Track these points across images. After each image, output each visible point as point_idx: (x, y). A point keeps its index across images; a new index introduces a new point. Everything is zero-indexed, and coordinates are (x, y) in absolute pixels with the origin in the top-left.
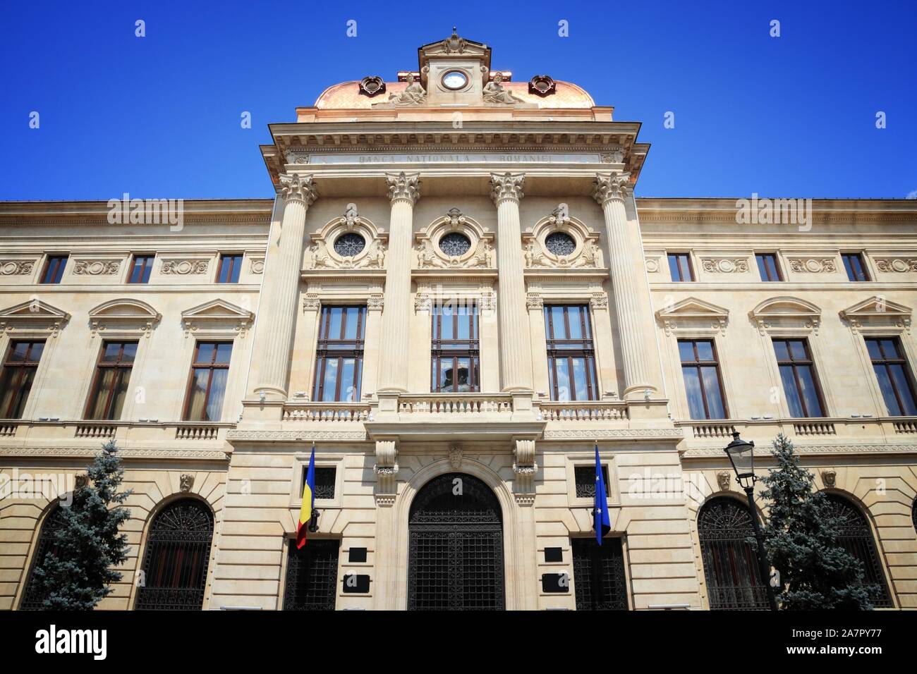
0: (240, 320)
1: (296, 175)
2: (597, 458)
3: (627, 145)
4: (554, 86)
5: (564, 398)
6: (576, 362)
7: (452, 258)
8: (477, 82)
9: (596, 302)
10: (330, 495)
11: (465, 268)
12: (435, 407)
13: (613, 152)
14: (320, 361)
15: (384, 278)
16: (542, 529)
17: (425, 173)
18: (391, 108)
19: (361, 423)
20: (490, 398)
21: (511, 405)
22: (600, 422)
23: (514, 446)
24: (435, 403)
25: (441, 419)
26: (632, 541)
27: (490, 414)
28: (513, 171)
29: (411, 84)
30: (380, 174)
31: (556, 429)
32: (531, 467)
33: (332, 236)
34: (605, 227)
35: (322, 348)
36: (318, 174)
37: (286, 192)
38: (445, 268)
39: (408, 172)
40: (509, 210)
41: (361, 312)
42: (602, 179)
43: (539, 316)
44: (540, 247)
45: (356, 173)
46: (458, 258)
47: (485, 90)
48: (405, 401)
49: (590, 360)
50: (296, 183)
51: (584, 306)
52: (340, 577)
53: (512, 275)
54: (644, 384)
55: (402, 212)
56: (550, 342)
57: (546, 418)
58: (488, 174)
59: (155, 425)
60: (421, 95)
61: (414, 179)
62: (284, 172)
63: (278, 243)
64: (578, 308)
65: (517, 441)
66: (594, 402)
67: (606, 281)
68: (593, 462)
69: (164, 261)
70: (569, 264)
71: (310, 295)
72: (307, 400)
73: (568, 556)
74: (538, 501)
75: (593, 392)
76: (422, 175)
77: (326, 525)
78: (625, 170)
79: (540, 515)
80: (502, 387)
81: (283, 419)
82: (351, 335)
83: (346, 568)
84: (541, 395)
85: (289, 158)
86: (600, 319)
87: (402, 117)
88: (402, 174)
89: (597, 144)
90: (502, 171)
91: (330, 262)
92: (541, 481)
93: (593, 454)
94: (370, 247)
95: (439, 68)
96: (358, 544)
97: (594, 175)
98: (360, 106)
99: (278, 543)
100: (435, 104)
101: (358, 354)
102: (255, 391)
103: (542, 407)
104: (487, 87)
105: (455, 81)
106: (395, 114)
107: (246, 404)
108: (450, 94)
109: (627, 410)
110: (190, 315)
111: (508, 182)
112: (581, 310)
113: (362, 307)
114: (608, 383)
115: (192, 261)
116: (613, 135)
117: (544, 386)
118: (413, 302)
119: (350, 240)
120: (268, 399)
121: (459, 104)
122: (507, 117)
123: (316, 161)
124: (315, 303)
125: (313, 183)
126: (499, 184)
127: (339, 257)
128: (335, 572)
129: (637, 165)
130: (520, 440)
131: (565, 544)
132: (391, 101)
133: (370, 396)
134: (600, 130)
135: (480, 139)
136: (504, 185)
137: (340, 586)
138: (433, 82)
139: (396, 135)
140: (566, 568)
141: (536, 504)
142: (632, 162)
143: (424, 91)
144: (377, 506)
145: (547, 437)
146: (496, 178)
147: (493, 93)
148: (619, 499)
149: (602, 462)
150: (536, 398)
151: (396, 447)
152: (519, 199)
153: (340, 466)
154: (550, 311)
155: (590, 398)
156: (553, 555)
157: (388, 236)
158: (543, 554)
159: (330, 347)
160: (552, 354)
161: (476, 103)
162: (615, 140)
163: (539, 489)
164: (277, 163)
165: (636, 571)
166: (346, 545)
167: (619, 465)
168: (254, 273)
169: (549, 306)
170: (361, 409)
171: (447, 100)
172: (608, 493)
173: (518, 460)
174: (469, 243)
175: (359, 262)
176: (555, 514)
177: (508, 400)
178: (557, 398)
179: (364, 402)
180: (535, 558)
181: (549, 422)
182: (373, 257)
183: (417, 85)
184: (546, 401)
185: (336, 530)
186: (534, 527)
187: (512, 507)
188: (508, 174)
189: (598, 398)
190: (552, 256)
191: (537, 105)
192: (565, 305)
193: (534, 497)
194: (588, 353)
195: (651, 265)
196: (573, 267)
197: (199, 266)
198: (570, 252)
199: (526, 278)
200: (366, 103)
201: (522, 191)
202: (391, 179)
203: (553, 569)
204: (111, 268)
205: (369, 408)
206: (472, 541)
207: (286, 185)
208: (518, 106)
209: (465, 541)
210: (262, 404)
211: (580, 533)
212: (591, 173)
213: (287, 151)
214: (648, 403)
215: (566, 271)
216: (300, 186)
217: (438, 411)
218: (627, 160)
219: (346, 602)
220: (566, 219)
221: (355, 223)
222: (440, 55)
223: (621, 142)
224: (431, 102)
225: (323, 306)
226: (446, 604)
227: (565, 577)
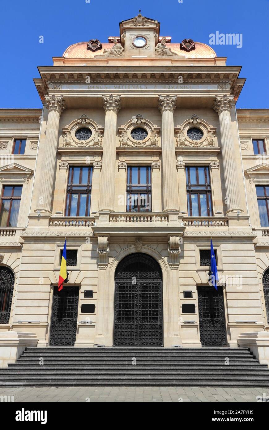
0: (26, 174)
1: (53, 96)
2: (212, 246)
3: (233, 79)
4: (194, 45)
5: (195, 216)
6: (201, 196)
7: (138, 141)
8: (152, 43)
9: (213, 165)
10: (75, 264)
11: (144, 146)
12: (128, 219)
13: (225, 83)
14: (69, 195)
15: (102, 152)
16: (183, 281)
17: (123, 95)
18: (105, 58)
19: (90, 227)
20: (157, 215)
21: (168, 218)
22: (214, 227)
23: (169, 239)
24: (128, 217)
25: (131, 225)
26: (228, 289)
27: (156, 223)
28: (171, 94)
29: (116, 44)
30: (99, 95)
31: (191, 231)
32: (178, 250)
33: (74, 130)
34: (219, 125)
35: (69, 188)
36: (66, 95)
37: (49, 105)
38: (134, 146)
39: (114, 94)
40: (168, 116)
41: (90, 170)
42: (219, 99)
43: (182, 173)
44: (184, 136)
45: (87, 95)
46: (141, 141)
47: (156, 48)
48: (113, 216)
49: (209, 195)
50: (54, 100)
51: (207, 167)
52: (80, 305)
53: (169, 149)
54: (237, 208)
55: (111, 116)
56: (189, 186)
57: (185, 225)
58: (157, 96)
60: (121, 51)
61: (118, 98)
62: (47, 94)
63: (45, 133)
64: (203, 168)
65: (170, 237)
66: (211, 217)
67: (219, 154)
68: (210, 248)
70: (199, 145)
71: (63, 161)
72: (62, 216)
73: (195, 295)
74: (181, 267)
75: (210, 210)
76: (122, 96)
77: (72, 279)
78: (231, 94)
79: (182, 274)
80: (163, 209)
81: (49, 225)
82: (84, 182)
83: (82, 300)
84: (183, 213)
85: (49, 86)
86: (215, 174)
87: (111, 64)
88: (111, 96)
89: (217, 79)
90: (165, 94)
91: (73, 143)
92: (182, 257)
93: (209, 244)
94: (94, 135)
95: (131, 35)
96: (89, 288)
97: (214, 96)
98: (88, 57)
99: (48, 288)
100: (129, 56)
101: (89, 192)
102: (35, 211)
103: (183, 219)
104: (157, 46)
105: (140, 43)
106: (107, 61)
107: (30, 218)
108: (137, 50)
109: (227, 222)
111: (168, 100)
112: (205, 169)
113: (90, 167)
114: (218, 208)
116: (226, 74)
117: (184, 209)
118: (117, 165)
119: (84, 132)
120: (42, 215)
121: (142, 56)
122: (168, 64)
123: (65, 88)
124: (65, 165)
125: (63, 100)
126: (163, 101)
127: (78, 141)
128: (77, 303)
129: (238, 91)
130: (172, 236)
131: (194, 289)
132: (105, 54)
133: (94, 213)
134: (218, 71)
135: (153, 76)
136: (165, 102)
137: (80, 309)
138: (127, 44)
139: (108, 73)
140: (194, 300)
141: (179, 269)
142: (235, 89)
143: (123, 49)
144: (98, 269)
145: (186, 235)
146: (161, 98)
147: (160, 50)
148: (222, 267)
149: (214, 248)
150: (180, 215)
151: (108, 240)
152: (174, 109)
153: (79, 249)
154: (189, 170)
155: (209, 215)
156: (188, 294)
157: (104, 129)
158: (183, 294)
159: (74, 188)
160: (189, 192)
161: (151, 55)
162: (226, 76)
163: (181, 261)
164: (43, 89)
165: (230, 303)
166: (83, 289)
167: (223, 249)
168: (33, 149)
169: (188, 167)
170: (90, 220)
171: (135, 54)
172: (217, 264)
173: (171, 246)
174: (147, 133)
175: (89, 143)
176: (189, 274)
177: (165, 216)
178: (191, 215)
179: (92, 216)
180: (179, 296)
181: (187, 227)
182: (96, 141)
183: (119, 45)
184: (185, 216)
185: (78, 282)
186: (178, 280)
187: (167, 270)
188: (168, 96)
189: (213, 215)
190: (191, 140)
191: (185, 56)
192: (197, 167)
193: (179, 265)
194: (208, 192)
195: (243, 146)
196: (202, 146)
197: (3, 146)
198: (200, 138)
199: (176, 152)
200: (91, 55)
201: (175, 105)
202: (105, 98)
203: (188, 301)
205: (94, 220)
206: (147, 287)
207: (49, 101)
208: (174, 57)
209: (143, 287)
210: (39, 218)
211: (202, 284)
212: (213, 95)
213: (49, 82)
214: (238, 218)
215: (197, 149)
216: (56, 102)
217: (130, 221)
218: (232, 88)
219: (82, 318)
220: (199, 120)
221: (86, 122)
222: (131, 27)
223: (230, 77)
224: (126, 55)
225: (70, 167)
226: (133, 318)
227: (194, 305)
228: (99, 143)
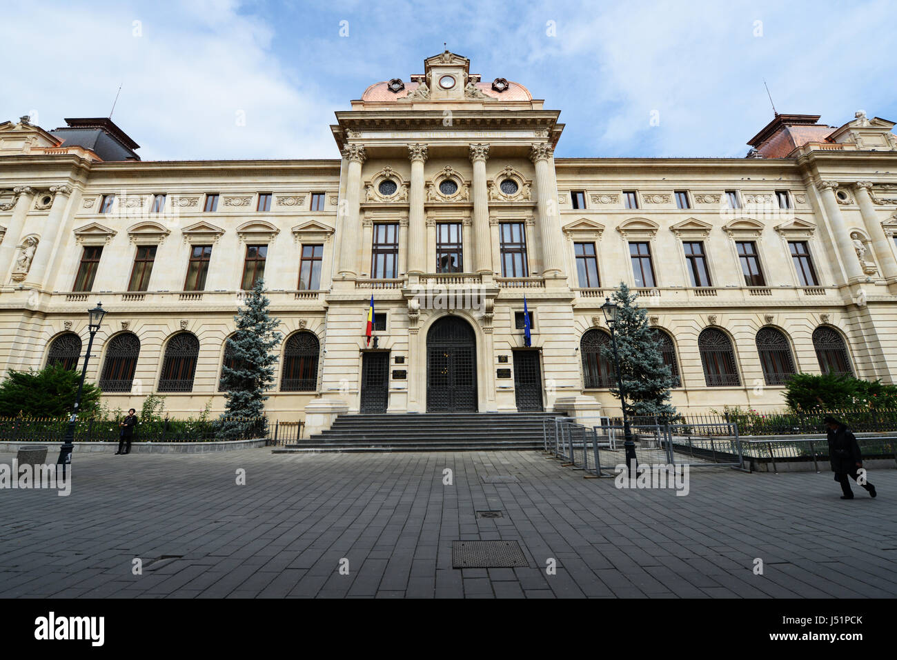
0: (326, 233)
1: (354, 145)
2: (526, 308)
3: (551, 125)
4: (508, 85)
5: (510, 276)
6: (516, 255)
7: (447, 196)
8: (461, 83)
9: (528, 222)
10: (384, 329)
11: (454, 201)
12: (439, 281)
13: (542, 130)
14: (374, 255)
15: (409, 208)
16: (497, 345)
17: (432, 144)
18: (409, 101)
19: (399, 290)
20: (469, 276)
21: (481, 279)
22: (530, 289)
24: (438, 278)
26: (545, 352)
28: (483, 142)
29: (420, 84)
30: (403, 144)
31: (505, 293)
32: (492, 313)
33: (377, 183)
34: (535, 176)
35: (374, 248)
36: (368, 144)
37: (349, 155)
38: (443, 201)
39: (421, 143)
40: (480, 165)
41: (396, 227)
42: (535, 147)
43: (496, 230)
44: (497, 190)
45: (390, 143)
46: (450, 196)
47: (466, 89)
48: (423, 277)
49: (524, 255)
50: (354, 150)
51: (521, 223)
52: (391, 370)
53: (481, 205)
54: (555, 268)
55: (418, 166)
56: (503, 244)
57: (500, 286)
58: (468, 145)
59: (282, 292)
60: (427, 92)
61: (425, 147)
62: (347, 143)
63: (346, 186)
64: (518, 225)
66: (526, 278)
67: (535, 208)
68: (523, 310)
69: (278, 197)
70: (514, 199)
71: (366, 218)
72: (368, 278)
73: (511, 360)
74: (496, 331)
75: (525, 271)
76: (429, 145)
77: (383, 344)
78: (549, 141)
79: (496, 338)
80: (475, 270)
81: (356, 288)
82: (391, 240)
83: (394, 367)
84: (497, 274)
85: (349, 133)
86: (530, 229)
87: (416, 108)
88: (417, 144)
89: (533, 125)
90: (476, 142)
91: (377, 199)
92: (497, 320)
93: (523, 305)
94: (400, 190)
95: (438, 74)
96: (400, 354)
97: (530, 145)
98: (389, 100)
99: (357, 354)
100: (436, 98)
101: (395, 252)
102: (339, 273)
103: (498, 281)
104: (467, 87)
105: (447, 83)
106: (412, 104)
107: (334, 280)
108: (445, 92)
109: (544, 282)
110: (297, 230)
111: (479, 149)
112: (520, 225)
113: (396, 224)
114: (533, 268)
115: (295, 198)
116: (543, 119)
117: (498, 269)
119: (388, 185)
120: (348, 277)
121: (450, 99)
122: (479, 107)
123: (365, 135)
124: (369, 223)
125: (365, 150)
126: (474, 151)
127: (382, 195)
128: (388, 369)
129: (556, 138)
131: (510, 354)
132: (408, 97)
133: (403, 275)
134: (535, 115)
135: (463, 122)
136: (477, 151)
137: (391, 376)
138: (434, 84)
139: (414, 119)
140: (510, 365)
141: (494, 333)
142: (553, 136)
143: (428, 90)
144: (409, 334)
145: (500, 297)
146: (473, 147)
147: (471, 91)
148: (539, 330)
149: (529, 310)
150: (494, 276)
152: (486, 160)
153: (388, 313)
154: (502, 226)
155: (524, 276)
156: (503, 359)
157: (410, 182)
158: (498, 358)
159: (379, 248)
160: (503, 251)
161: (460, 98)
162: (544, 122)
163: (496, 324)
164: (341, 137)
165: (546, 368)
166: (393, 355)
167: (539, 311)
168: (332, 204)
169: (502, 223)
170: (398, 282)
171: (443, 96)
172: (532, 327)
174: (457, 187)
175: (394, 198)
176: (505, 338)
177: (479, 277)
178: (505, 276)
179: (400, 278)
180: (493, 361)
181: (501, 288)
182: (402, 195)
183: (424, 85)
184: (500, 277)
185: (388, 348)
186: (493, 344)
187: (481, 334)
188: (480, 144)
189: (528, 276)
190: (504, 194)
191: (497, 99)
192: (511, 223)
193: (492, 329)
194: (523, 251)
195: (561, 199)
196: (516, 201)
197: (300, 201)
198: (514, 192)
199: (489, 207)
200: (393, 97)
201: (488, 155)
202: (411, 148)
203: (503, 366)
204: (246, 202)
205: (403, 282)
206: (460, 352)
207: (349, 151)
208: (486, 100)
209: (457, 352)
210: (343, 280)
211: (517, 348)
212: (528, 143)
213: (347, 129)
214: (555, 278)
215: (512, 203)
216: (357, 152)
217: (441, 283)
218: (550, 135)
219: (394, 384)
220: (513, 172)
221: (390, 175)
222: (438, 64)
223: (548, 123)
224: (433, 98)
225: (374, 224)
226: (446, 384)
227: (509, 370)
228: (406, 198)
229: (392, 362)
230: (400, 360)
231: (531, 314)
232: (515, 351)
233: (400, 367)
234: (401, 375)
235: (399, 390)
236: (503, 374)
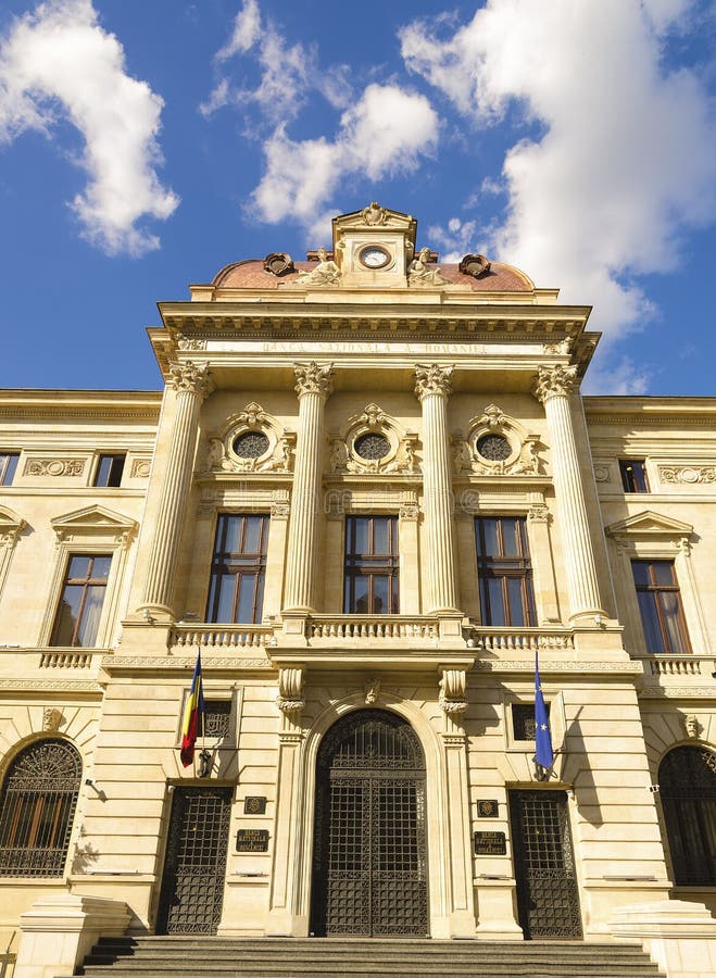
0: (120, 530)
1: (189, 362)
2: (538, 694)
3: (575, 334)
4: (489, 267)
7: (370, 462)
8: (400, 259)
9: (535, 514)
10: (224, 733)
11: (384, 473)
12: (348, 631)
13: (558, 341)
14: (215, 577)
15: (291, 483)
16: (474, 777)
17: (341, 364)
19: (262, 648)
20: (413, 621)
21: (438, 629)
22: (543, 652)
23: (440, 677)
24: (349, 626)
25: (355, 644)
26: (580, 795)
27: (411, 639)
28: (441, 362)
29: (324, 261)
30: (286, 362)
32: (461, 703)
33: (231, 435)
34: (545, 428)
35: (217, 562)
36: (217, 362)
37: (178, 382)
38: (361, 472)
39: (320, 361)
40: (435, 408)
41: (263, 522)
42: (545, 372)
44: (471, 451)
45: (260, 362)
46: (376, 462)
47: (410, 268)
48: (314, 622)
49: (528, 581)
50: (190, 372)
51: (521, 519)
52: (235, 830)
54: (593, 609)
56: (482, 560)
58: (412, 366)
59: (15, 650)
60: (336, 274)
61: (327, 369)
62: (176, 359)
65: (444, 672)
66: (532, 628)
67: (547, 490)
69: (31, 459)
70: (504, 471)
71: (203, 501)
73: (503, 811)
76: (336, 366)
78: (572, 362)
81: (170, 644)
82: (253, 548)
83: (239, 820)
85: (181, 343)
87: (313, 298)
88: (313, 364)
89: (539, 333)
90: (428, 362)
91: (228, 464)
92: (472, 720)
94: (275, 446)
95: (356, 242)
96: (256, 792)
97: (535, 368)
98: (265, 285)
100: (351, 284)
101: (259, 570)
102: (137, 611)
103: (473, 634)
104: (412, 265)
105: (375, 259)
106: (305, 294)
107: (127, 625)
108: (370, 273)
109: (572, 639)
110: (61, 523)
111: (434, 375)
112: (518, 522)
113: (264, 515)
114: (547, 609)
115: (64, 461)
116: (558, 321)
119: (252, 439)
120: (155, 619)
121: (380, 284)
122: (435, 300)
123: (214, 346)
124: (209, 511)
125: (209, 373)
126: (424, 377)
127: (238, 459)
128: (226, 826)
129: (585, 358)
130: (447, 670)
131: (501, 796)
132: (301, 280)
133: (272, 618)
134: (542, 315)
135: (403, 324)
137: (232, 843)
138: (348, 259)
139: (307, 318)
142: (580, 352)
143: (338, 270)
144: (279, 746)
146: (421, 371)
147: (419, 272)
148: (566, 744)
151: (303, 677)
153: (239, 698)
154: (482, 525)
155: (528, 625)
156: (488, 809)
158: (476, 807)
159: (227, 562)
160: (484, 574)
161: (399, 284)
162: (560, 327)
164: (168, 349)
166: (242, 792)
167: (564, 701)
168: (138, 476)
169: (481, 517)
170: (261, 632)
171: (366, 279)
173: (445, 694)
174: (389, 445)
175: (264, 465)
176: (489, 761)
177: (433, 624)
178: (490, 623)
179: (266, 624)
182: (276, 460)
183: (331, 262)
185: (230, 776)
186: (468, 774)
188: (435, 366)
189: (536, 624)
190: (485, 461)
192: (499, 518)
193: (464, 738)
194: (525, 574)
195: (600, 474)
196: (510, 474)
197: (74, 468)
198: (505, 457)
200: (273, 282)
201: (450, 386)
202: (300, 370)
203: (488, 826)
205: (270, 632)
206: (390, 791)
207: (178, 375)
208: (448, 288)
209: (382, 791)
211: (518, 783)
212: (533, 365)
213: (180, 335)
215: (500, 478)
216: (194, 375)
217: (352, 635)
218: (573, 351)
219: (237, 864)
220: (501, 419)
221: (257, 420)
222: (357, 227)
223: (567, 330)
224: (346, 283)
225: (220, 515)
226: (358, 867)
227: (501, 835)
228: (286, 465)
229: (237, 809)
230: (256, 806)
231: (547, 707)
232: (516, 793)
233: (255, 823)
234: (255, 842)
235: (251, 880)
236: (484, 844)
